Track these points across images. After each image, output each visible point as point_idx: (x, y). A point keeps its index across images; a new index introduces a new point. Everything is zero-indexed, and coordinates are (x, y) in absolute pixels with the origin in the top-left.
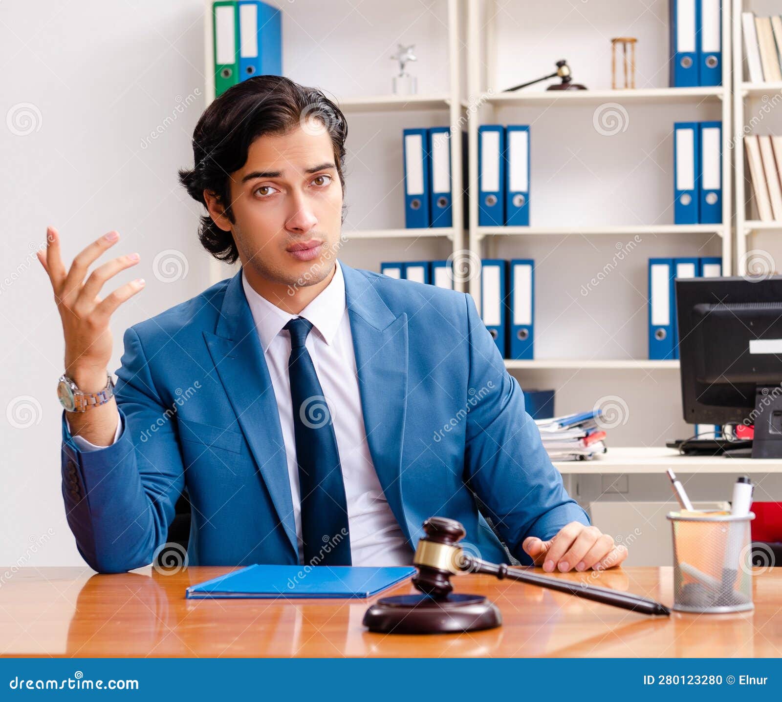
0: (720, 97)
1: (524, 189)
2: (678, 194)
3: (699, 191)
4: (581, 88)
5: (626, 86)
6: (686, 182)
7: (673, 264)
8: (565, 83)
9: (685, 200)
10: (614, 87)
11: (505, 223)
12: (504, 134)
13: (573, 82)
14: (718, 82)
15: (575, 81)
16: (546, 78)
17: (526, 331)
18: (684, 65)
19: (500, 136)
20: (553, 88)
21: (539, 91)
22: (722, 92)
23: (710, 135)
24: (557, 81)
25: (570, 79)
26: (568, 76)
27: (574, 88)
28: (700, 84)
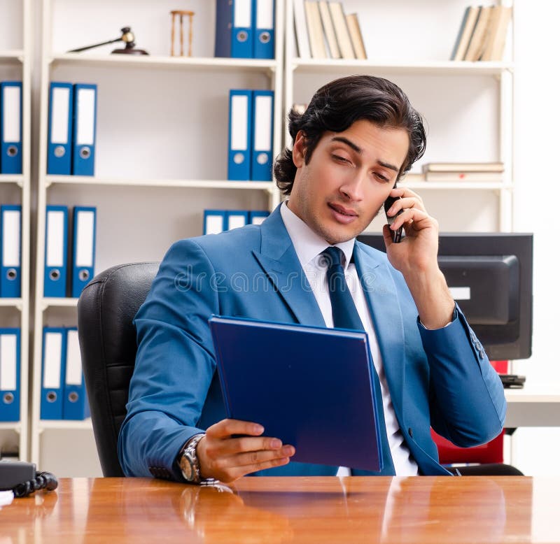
0: (273, 69)
1: (90, 142)
2: (232, 153)
3: (251, 152)
4: (144, 53)
5: (182, 54)
6: (240, 142)
7: (226, 215)
8: (129, 48)
9: (239, 159)
10: (172, 54)
11: (72, 173)
12: (74, 90)
13: (136, 48)
14: (272, 56)
15: (137, 47)
16: (110, 42)
17: (87, 272)
18: (240, 39)
19: (70, 92)
20: (117, 52)
21: (104, 54)
22: (275, 65)
23: (262, 103)
24: (122, 45)
25: (134, 45)
26: (132, 42)
27: (138, 53)
28: (253, 56)
